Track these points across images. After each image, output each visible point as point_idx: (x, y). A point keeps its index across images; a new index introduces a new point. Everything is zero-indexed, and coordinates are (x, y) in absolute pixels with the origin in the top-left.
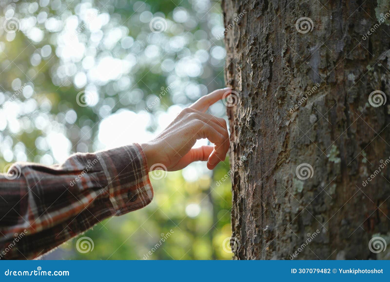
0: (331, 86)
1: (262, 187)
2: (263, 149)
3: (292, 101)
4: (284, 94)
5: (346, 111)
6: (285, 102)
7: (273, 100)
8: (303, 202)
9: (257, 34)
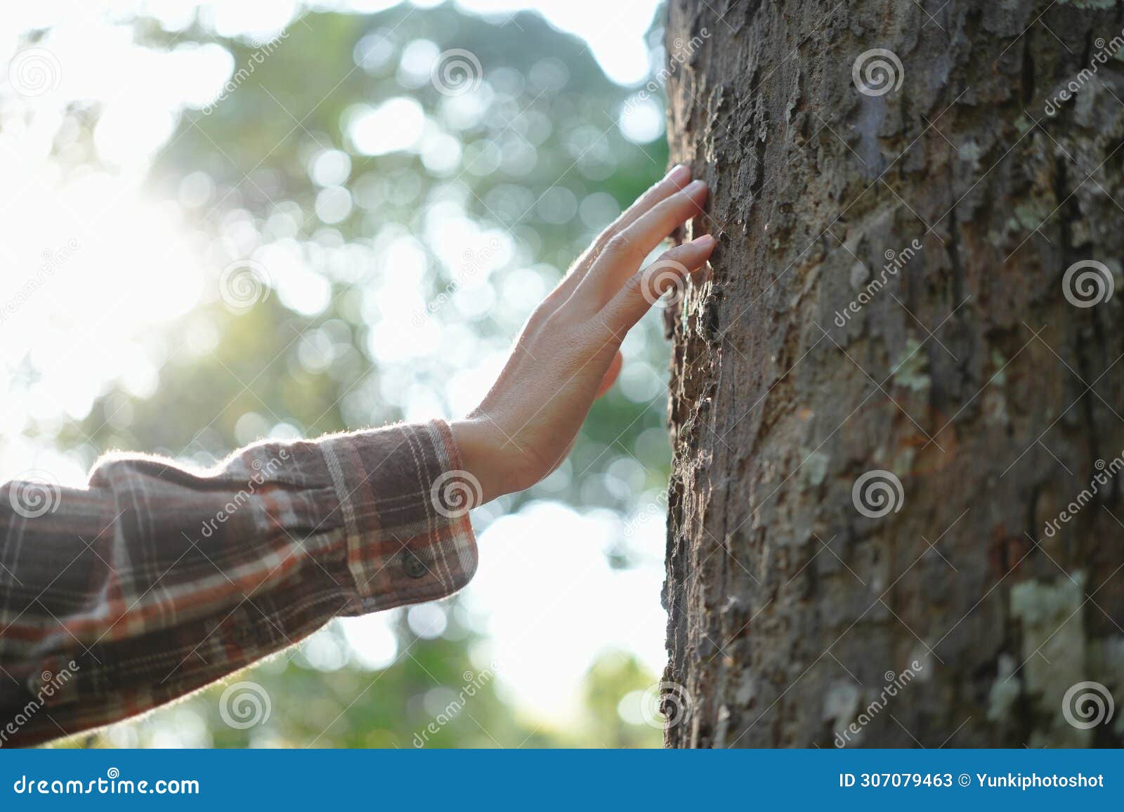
0: (914, 182)
1: (728, 493)
2: (733, 386)
3: (809, 239)
4: (788, 222)
5: (951, 248)
6: (791, 243)
7: (763, 247)
8: (823, 512)
9: (732, 78)
